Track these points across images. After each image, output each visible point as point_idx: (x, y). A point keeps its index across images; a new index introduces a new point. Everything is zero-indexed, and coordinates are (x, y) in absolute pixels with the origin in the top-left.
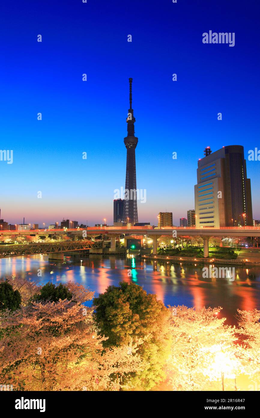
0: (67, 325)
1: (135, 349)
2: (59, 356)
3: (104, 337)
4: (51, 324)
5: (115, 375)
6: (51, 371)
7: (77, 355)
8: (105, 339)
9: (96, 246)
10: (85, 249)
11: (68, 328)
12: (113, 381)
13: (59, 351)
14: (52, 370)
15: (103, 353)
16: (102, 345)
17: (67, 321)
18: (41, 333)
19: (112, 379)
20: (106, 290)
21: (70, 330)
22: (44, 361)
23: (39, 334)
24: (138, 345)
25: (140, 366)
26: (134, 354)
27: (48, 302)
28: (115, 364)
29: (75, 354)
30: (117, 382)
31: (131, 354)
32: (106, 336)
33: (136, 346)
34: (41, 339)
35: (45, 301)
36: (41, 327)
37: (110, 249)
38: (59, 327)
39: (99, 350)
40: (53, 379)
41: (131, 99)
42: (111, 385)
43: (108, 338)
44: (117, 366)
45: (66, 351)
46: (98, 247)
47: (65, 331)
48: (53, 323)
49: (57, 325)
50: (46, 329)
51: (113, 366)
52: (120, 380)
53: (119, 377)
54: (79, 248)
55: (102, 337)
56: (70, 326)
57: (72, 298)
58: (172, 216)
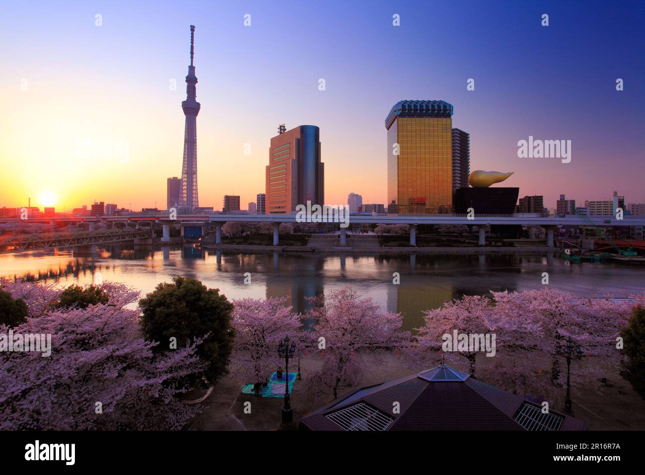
0: (102, 335)
1: (193, 350)
2: (91, 373)
3: (153, 342)
4: (79, 336)
5: (169, 381)
6: (80, 392)
7: (118, 368)
8: (154, 344)
9: (144, 236)
10: (127, 239)
11: (104, 338)
12: (167, 387)
13: (92, 368)
14: (82, 390)
15: (152, 361)
16: (151, 351)
17: (102, 330)
18: (62, 349)
19: (165, 386)
20: (156, 288)
21: (107, 340)
22: (69, 382)
23: (60, 350)
24: (196, 345)
25: (199, 367)
26: (191, 356)
27: (72, 309)
28: (168, 370)
29: (115, 366)
30: (171, 388)
31: (189, 356)
32: (156, 341)
33: (194, 346)
34: (62, 357)
35: (67, 308)
36: (62, 341)
37: (162, 238)
38: (90, 338)
39: (147, 358)
40: (84, 400)
41: (192, 53)
42: (164, 392)
43: (158, 343)
44: (171, 372)
45: (102, 365)
46: (146, 237)
47: (100, 342)
48: (81, 334)
49: (87, 337)
50: (71, 343)
51: (166, 372)
52: (175, 385)
53: (175, 382)
54: (119, 239)
55: (151, 342)
56: (106, 336)
57: (108, 301)
58: (239, 200)
